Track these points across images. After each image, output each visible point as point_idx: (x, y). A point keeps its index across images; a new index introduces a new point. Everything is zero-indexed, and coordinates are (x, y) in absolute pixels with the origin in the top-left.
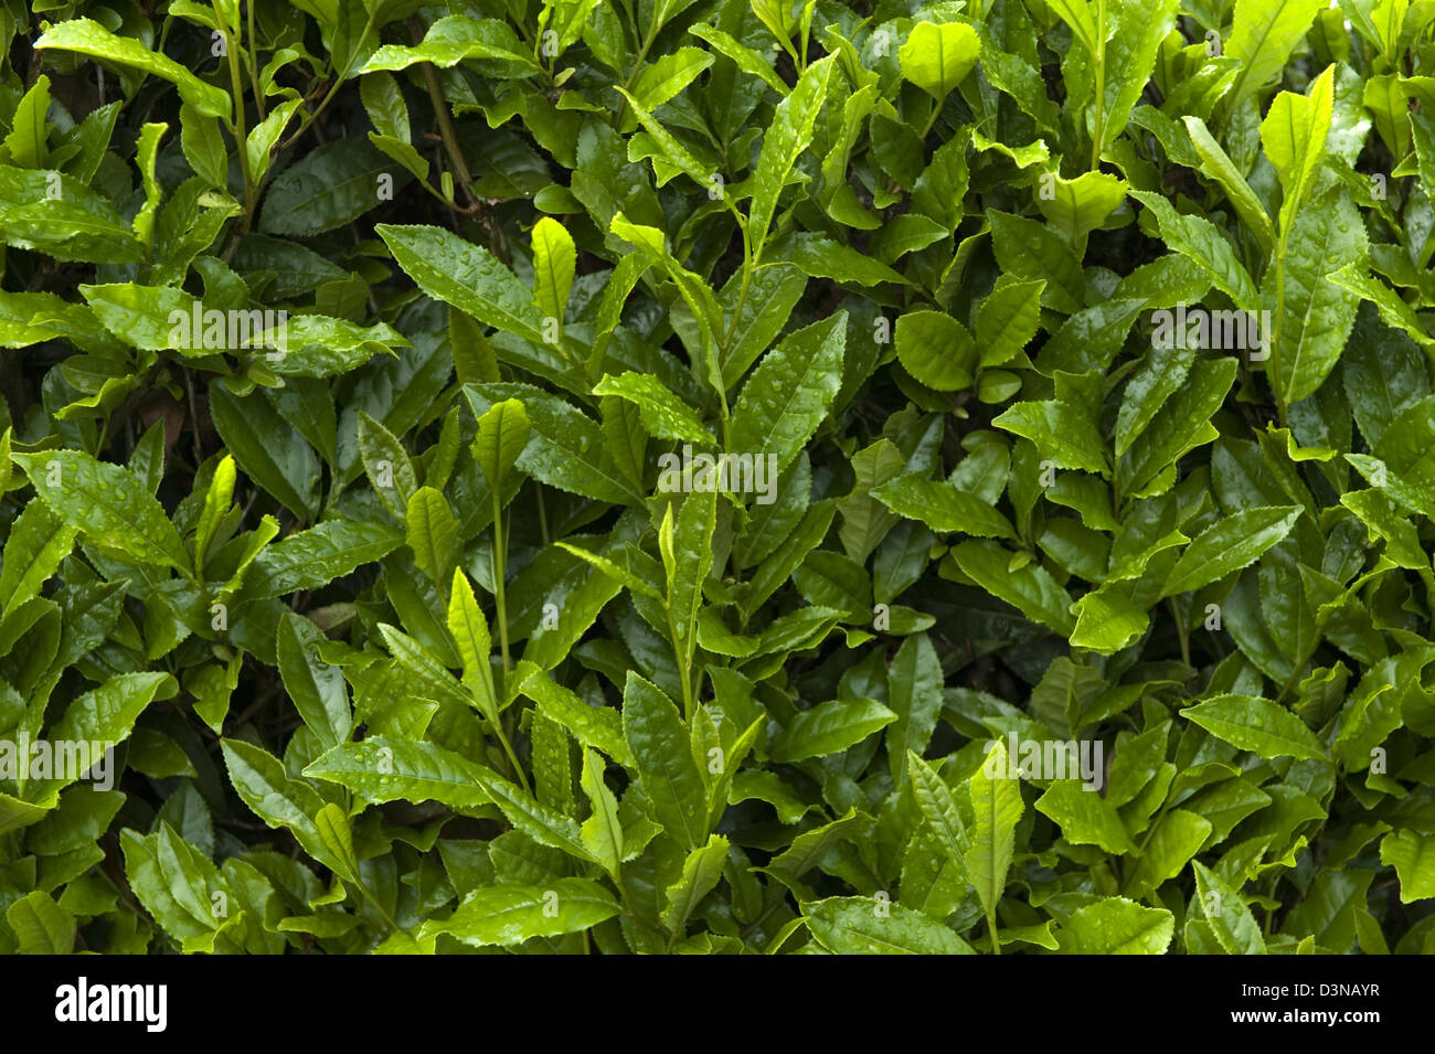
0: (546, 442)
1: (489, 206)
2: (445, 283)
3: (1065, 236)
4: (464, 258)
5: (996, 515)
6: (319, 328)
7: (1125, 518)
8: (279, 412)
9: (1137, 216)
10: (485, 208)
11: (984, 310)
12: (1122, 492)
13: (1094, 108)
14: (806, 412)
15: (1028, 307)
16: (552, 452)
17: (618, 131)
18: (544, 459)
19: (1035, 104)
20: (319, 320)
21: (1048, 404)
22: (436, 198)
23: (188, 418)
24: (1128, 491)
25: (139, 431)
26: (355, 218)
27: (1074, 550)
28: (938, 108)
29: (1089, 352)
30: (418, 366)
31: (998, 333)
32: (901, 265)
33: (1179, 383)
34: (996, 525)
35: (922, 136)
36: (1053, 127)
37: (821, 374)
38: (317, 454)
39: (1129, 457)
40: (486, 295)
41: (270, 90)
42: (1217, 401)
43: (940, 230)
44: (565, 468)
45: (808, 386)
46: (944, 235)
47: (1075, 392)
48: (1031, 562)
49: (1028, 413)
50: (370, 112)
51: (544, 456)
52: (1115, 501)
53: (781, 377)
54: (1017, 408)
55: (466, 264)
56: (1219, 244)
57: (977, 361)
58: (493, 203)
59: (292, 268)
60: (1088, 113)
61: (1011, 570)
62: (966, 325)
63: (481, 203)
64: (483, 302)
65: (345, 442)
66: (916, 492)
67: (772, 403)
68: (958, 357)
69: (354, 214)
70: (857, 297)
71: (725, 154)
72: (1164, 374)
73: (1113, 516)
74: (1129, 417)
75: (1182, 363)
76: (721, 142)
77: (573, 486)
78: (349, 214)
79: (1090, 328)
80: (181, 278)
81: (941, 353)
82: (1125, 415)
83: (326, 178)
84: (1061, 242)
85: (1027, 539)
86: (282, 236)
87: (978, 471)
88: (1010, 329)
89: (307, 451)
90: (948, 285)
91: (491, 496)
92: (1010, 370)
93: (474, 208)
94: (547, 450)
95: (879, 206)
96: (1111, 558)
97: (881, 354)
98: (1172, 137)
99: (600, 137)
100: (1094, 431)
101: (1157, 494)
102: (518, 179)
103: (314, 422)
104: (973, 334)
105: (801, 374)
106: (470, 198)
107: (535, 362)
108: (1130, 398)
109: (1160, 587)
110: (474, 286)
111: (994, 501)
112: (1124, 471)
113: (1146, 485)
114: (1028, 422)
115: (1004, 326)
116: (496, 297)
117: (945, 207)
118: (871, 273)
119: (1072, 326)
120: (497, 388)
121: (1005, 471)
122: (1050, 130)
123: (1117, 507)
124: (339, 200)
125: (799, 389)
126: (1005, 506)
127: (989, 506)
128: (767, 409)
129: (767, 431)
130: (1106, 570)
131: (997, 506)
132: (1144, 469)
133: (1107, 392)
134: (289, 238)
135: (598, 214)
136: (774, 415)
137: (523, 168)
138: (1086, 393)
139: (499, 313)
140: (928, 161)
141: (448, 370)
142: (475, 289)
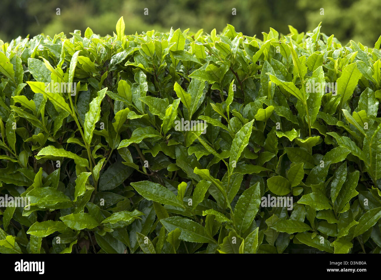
0: (184, 230)
1: (156, 172)
2: (151, 195)
3: (306, 149)
4: (154, 187)
5: (305, 225)
6: (120, 215)
7: (339, 218)
8: (113, 237)
9: (324, 140)
10: (155, 173)
11: (289, 173)
12: (337, 212)
13: (307, 115)
14: (253, 210)
15: (300, 170)
16: (187, 233)
17: (185, 147)
18: (185, 235)
19: (290, 117)
20: (120, 213)
21: (311, 194)
22: (143, 174)
23: (90, 242)
24: (338, 212)
25: (79, 249)
26: (123, 182)
27: (327, 229)
28: (265, 124)
29: (319, 178)
30: (147, 217)
31: (294, 178)
32: (265, 165)
33: (344, 181)
34: (305, 227)
35: (263, 131)
36: (296, 122)
37: (255, 200)
38: (125, 245)
39: (336, 202)
40: (162, 196)
41: (95, 157)
42: (356, 183)
43: (273, 155)
44: (191, 236)
45: (252, 203)
46: (274, 156)
47: (318, 189)
48: (317, 235)
49: (306, 198)
50: (121, 155)
51: (185, 234)
52: (335, 214)
53: (244, 202)
54: (303, 197)
55: (155, 189)
56: (352, 143)
57: (290, 186)
58: (157, 171)
59: (109, 198)
60: (305, 117)
61: (312, 238)
62: (286, 177)
63: (154, 172)
64: (161, 198)
65: (132, 240)
66: (283, 224)
67: (243, 209)
68: (285, 186)
69: (122, 181)
70: (256, 176)
71: (213, 146)
72: (340, 179)
73: (336, 218)
74: (333, 192)
75: (344, 175)
76: (212, 144)
77: (194, 241)
78: (121, 181)
79: (318, 171)
80: (83, 210)
81: (280, 186)
82: (332, 192)
83: (113, 173)
84: (305, 151)
85: (314, 229)
86: (105, 191)
87: (297, 213)
88: (297, 176)
89: (122, 245)
90: (278, 168)
91: (173, 248)
92: (300, 186)
93: (152, 174)
94: (185, 232)
95: (256, 152)
96: (338, 229)
97: (265, 190)
98: (328, 118)
99: (181, 149)
100: (325, 198)
101: (346, 211)
102: (162, 164)
103: (123, 237)
104: (288, 179)
105: (250, 200)
106: (151, 171)
107: (176, 210)
108: (333, 187)
109: (353, 235)
110: (158, 194)
111: (303, 221)
112: (336, 206)
113: (342, 209)
114: (307, 200)
115: (295, 176)
116: (164, 196)
117: (273, 148)
118: (258, 170)
119: (313, 172)
120: (169, 219)
121: (304, 212)
122: (296, 123)
123: (336, 216)
124: (118, 178)
125: (250, 204)
126: (307, 221)
127: (302, 222)
128: (242, 211)
129: (243, 216)
130: (337, 233)
131: (305, 222)
132: (341, 205)
133: (326, 187)
134: (107, 191)
135: (184, 169)
136: (244, 212)
137: (163, 160)
138: (321, 189)
139: (166, 200)
140: (266, 137)
141: (155, 216)
142: (158, 195)
